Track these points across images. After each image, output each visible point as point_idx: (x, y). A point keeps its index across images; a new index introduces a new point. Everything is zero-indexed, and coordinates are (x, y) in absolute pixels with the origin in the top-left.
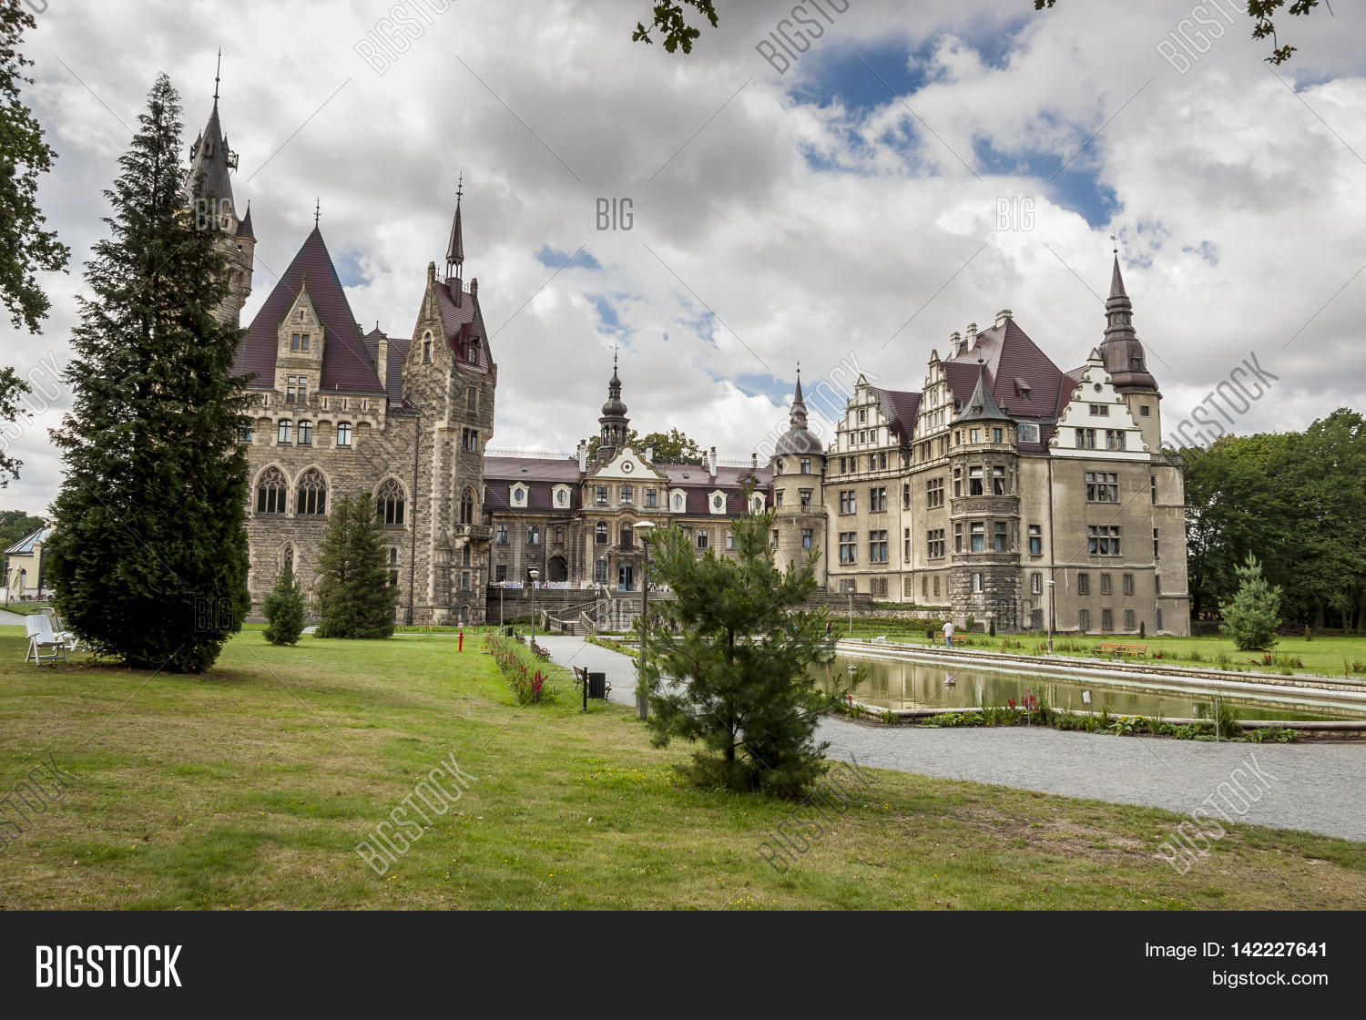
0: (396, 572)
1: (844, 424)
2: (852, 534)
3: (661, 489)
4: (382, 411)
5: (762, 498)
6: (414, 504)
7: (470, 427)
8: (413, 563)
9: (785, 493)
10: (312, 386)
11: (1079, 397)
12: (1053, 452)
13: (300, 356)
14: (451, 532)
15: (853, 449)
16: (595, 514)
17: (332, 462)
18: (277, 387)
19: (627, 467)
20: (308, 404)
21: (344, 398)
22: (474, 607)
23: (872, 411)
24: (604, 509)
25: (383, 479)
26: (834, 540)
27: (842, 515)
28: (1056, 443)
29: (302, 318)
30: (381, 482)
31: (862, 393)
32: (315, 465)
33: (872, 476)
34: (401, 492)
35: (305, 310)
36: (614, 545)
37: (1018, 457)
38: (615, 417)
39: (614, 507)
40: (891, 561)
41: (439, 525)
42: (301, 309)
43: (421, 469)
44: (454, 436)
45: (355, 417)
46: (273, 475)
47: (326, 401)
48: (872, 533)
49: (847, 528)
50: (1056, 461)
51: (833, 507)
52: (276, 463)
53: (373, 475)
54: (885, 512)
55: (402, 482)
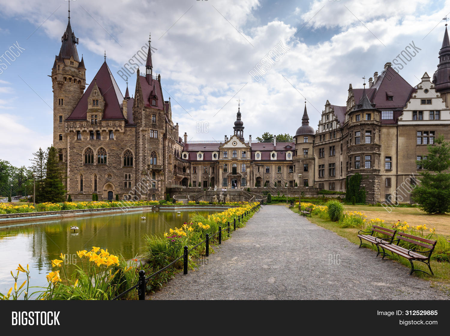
0: (131, 183)
1: (321, 122)
2: (323, 165)
3: (247, 151)
4: (123, 125)
5: (291, 153)
6: (136, 158)
7: (154, 129)
8: (136, 179)
9: (298, 151)
10: (99, 118)
11: (415, 96)
12: (400, 123)
13: (95, 108)
14: (146, 168)
15: (324, 131)
16: (223, 161)
17: (108, 144)
18: (88, 119)
19: (235, 143)
20: (98, 124)
21: (110, 122)
22: (158, 195)
23: (331, 115)
24: (226, 159)
25: (125, 150)
26: (317, 168)
27: (320, 158)
28: (401, 119)
29: (95, 94)
30: (124, 151)
31: (328, 108)
32: (102, 146)
33: (330, 141)
34: (132, 154)
35: (96, 91)
36: (229, 172)
37: (380, 126)
38: (239, 126)
39: (230, 158)
40: (336, 176)
41: (142, 165)
42: (95, 91)
43: (137, 146)
44: (146, 133)
45: (114, 128)
46: (89, 150)
47: (104, 123)
48: (330, 165)
49: (321, 163)
50: (401, 127)
51: (317, 155)
52: (89, 146)
53: (121, 149)
54: (335, 156)
55: (131, 151)
